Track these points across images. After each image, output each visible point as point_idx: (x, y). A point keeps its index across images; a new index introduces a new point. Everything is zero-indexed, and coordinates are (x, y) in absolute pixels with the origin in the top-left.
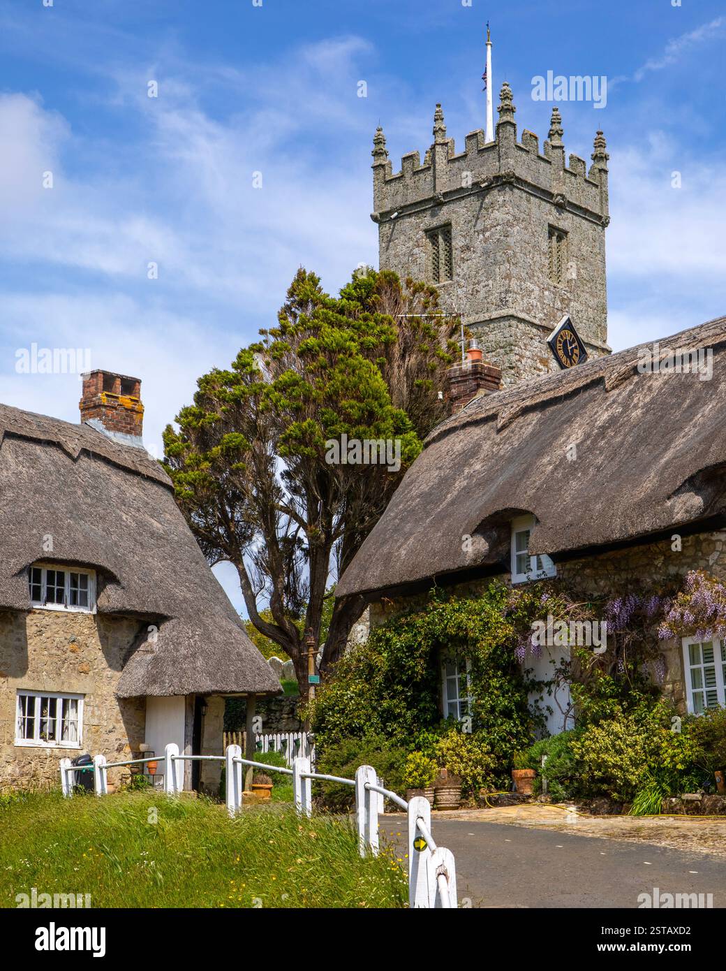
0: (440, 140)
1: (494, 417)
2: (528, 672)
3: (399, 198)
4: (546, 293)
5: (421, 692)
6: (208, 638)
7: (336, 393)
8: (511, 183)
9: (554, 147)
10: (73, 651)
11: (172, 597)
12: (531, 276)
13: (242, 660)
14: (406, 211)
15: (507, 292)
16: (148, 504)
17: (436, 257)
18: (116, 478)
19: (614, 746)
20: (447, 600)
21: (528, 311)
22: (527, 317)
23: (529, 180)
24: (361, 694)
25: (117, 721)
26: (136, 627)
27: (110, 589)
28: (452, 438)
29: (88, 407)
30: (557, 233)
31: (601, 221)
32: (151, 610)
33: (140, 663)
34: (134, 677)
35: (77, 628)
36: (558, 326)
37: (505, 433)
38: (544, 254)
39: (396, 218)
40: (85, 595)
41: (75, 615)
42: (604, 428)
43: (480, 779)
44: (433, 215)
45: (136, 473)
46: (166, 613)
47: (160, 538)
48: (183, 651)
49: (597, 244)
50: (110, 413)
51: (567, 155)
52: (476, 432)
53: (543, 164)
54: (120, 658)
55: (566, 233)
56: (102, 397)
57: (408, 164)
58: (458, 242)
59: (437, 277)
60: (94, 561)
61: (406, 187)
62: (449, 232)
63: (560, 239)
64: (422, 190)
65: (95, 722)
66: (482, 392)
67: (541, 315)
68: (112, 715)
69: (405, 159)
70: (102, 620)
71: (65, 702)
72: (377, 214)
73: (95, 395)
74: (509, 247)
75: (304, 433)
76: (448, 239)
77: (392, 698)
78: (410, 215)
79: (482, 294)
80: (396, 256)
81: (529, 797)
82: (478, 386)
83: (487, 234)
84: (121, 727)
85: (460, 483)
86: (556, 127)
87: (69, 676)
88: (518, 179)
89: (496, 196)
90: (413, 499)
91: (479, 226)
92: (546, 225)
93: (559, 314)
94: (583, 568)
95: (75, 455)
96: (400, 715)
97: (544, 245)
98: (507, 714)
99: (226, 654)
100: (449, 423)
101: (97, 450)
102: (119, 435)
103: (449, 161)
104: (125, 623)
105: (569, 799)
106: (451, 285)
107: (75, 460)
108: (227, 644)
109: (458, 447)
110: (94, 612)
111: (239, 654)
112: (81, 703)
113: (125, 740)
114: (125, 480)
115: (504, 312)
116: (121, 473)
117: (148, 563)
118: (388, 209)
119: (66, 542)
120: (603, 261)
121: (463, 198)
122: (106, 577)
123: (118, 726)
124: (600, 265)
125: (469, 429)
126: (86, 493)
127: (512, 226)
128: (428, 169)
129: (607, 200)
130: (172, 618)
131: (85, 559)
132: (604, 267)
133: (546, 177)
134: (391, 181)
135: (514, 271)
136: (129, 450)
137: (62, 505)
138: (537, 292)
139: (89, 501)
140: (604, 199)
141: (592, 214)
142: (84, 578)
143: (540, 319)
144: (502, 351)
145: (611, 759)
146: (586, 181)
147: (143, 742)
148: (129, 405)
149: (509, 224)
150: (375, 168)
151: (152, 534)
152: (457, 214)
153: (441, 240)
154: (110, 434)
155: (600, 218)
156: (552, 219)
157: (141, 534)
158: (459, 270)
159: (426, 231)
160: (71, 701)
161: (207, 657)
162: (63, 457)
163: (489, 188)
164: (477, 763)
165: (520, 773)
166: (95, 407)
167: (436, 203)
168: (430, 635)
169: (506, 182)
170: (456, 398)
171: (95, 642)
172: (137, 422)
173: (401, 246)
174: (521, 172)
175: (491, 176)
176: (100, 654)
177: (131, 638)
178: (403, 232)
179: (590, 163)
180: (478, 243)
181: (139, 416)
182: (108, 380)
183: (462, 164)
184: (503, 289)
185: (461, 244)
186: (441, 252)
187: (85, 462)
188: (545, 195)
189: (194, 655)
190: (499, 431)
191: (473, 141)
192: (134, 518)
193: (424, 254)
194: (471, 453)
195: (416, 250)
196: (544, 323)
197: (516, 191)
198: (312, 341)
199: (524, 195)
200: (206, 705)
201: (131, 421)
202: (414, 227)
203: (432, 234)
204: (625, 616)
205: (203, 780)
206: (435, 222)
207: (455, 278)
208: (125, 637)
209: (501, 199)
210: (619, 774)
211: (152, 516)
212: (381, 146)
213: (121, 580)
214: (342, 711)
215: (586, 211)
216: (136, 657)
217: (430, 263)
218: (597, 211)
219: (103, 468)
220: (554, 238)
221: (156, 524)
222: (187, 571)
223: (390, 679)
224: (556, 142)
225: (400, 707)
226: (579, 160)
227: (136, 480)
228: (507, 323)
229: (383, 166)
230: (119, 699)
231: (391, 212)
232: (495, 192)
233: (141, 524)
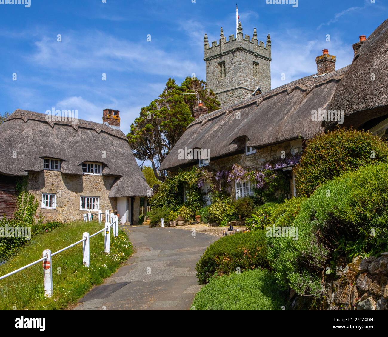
0: (222, 38)
1: (201, 122)
2: (203, 190)
3: (211, 54)
4: (252, 81)
5: (178, 196)
6: (133, 181)
7: (176, 113)
8: (241, 50)
9: (254, 39)
10: (96, 185)
11: (123, 170)
12: (247, 76)
13: (142, 187)
14: (213, 57)
15: (240, 80)
16: (119, 145)
17: (221, 71)
18: (111, 138)
19: (217, 209)
20: (182, 172)
21: (247, 86)
22: (246, 88)
23: (247, 49)
24: (163, 197)
25: (109, 204)
26: (114, 178)
27: (106, 169)
28: (192, 127)
29: (105, 119)
30: (255, 63)
31: (269, 60)
32: (117, 174)
33: (114, 188)
34: (113, 192)
35: (97, 179)
36: (256, 90)
37: (203, 126)
38: (252, 69)
39: (210, 59)
40: (99, 170)
41: (96, 176)
42: (222, 126)
43: (189, 218)
44: (220, 59)
45: (117, 137)
46: (121, 175)
47: (122, 154)
48: (126, 185)
49: (268, 66)
50: (110, 120)
51: (259, 41)
52: (198, 126)
53: (251, 44)
54: (109, 187)
55: (258, 63)
56: (108, 116)
57: (213, 44)
58: (227, 66)
59: (221, 76)
60: (101, 161)
61: (213, 51)
62: (225, 63)
63: (256, 65)
64: (217, 52)
65: (103, 204)
66: (202, 115)
67: (251, 87)
68: (108, 202)
69: (213, 43)
70: (104, 177)
71: (94, 199)
72: (205, 58)
73: (106, 115)
74: (241, 68)
75: (166, 124)
76: (224, 66)
77: (170, 197)
78: (214, 59)
79: (233, 81)
80: (210, 70)
81: (199, 222)
82: (201, 113)
83: (235, 64)
84: (110, 205)
85: (190, 140)
86: (255, 33)
87: (95, 192)
88: (243, 49)
89: (237, 53)
90: (179, 144)
91: (233, 62)
92: (252, 62)
93: (256, 86)
94: (215, 163)
95: (99, 132)
96: (172, 202)
97: (252, 67)
98: (196, 201)
99: (137, 186)
100: (192, 123)
101: (106, 131)
102: (113, 126)
103: (225, 43)
104: (111, 178)
105: (208, 223)
106: (225, 79)
107: (99, 134)
108: (138, 183)
109: (192, 130)
110: (102, 175)
111: (141, 186)
112: (99, 199)
113: (111, 209)
114: (113, 139)
115: (239, 86)
116: (112, 137)
117: (117, 161)
118: (208, 57)
119: (93, 156)
120: (270, 71)
121: (228, 54)
122: (105, 166)
123: (109, 205)
124: (269, 72)
125: (196, 125)
126: (101, 143)
127: (242, 62)
128: (219, 46)
129: (271, 54)
130: (123, 176)
131: (98, 161)
132: (270, 73)
133: (252, 48)
134: (209, 49)
135: (242, 75)
136: (115, 130)
137: (93, 146)
138: (249, 80)
139: (102, 145)
140: (270, 54)
141: (266, 58)
142: (99, 166)
143: (250, 88)
144: (239, 97)
145: (216, 212)
146: (264, 48)
147: (116, 209)
148: (116, 118)
149: (241, 61)
150: (204, 45)
151: (120, 153)
152: (227, 58)
153: (222, 66)
154: (110, 126)
155: (269, 59)
156: (254, 60)
157: (116, 154)
158: (227, 74)
159: (218, 63)
160: (95, 199)
161: (132, 186)
162: (95, 133)
163: (235, 51)
164: (188, 214)
165: (197, 216)
166: (106, 119)
167: (221, 55)
168: (179, 181)
169: (240, 49)
170: (196, 116)
171: (102, 183)
172: (118, 122)
173: (212, 68)
174: (244, 47)
175: (236, 48)
176: (104, 186)
177: (112, 182)
178: (212, 64)
179: (266, 43)
180: (232, 67)
181: (119, 121)
182: (110, 111)
183: (228, 44)
184: (239, 80)
185: (228, 67)
186: (223, 69)
187: (102, 134)
188: (252, 53)
189: (128, 186)
190: (202, 126)
191: (231, 38)
192: (115, 149)
193: (218, 70)
194: (195, 132)
195: (216, 69)
196: (251, 89)
197: (243, 52)
198: (170, 98)
199: (245, 53)
200: (134, 199)
201: (116, 122)
202: (215, 62)
203: (220, 64)
204: (221, 176)
205: (134, 219)
206: (221, 61)
207: (226, 76)
208: (110, 181)
209: (238, 54)
210: (217, 216)
211: (120, 148)
212: (206, 39)
213: (109, 167)
214: (157, 201)
215: (264, 57)
216: (114, 187)
217: (220, 72)
218: (268, 57)
219: (107, 136)
220: (255, 65)
221: (121, 150)
222: (129, 163)
223: (170, 192)
224: (255, 38)
225: (173, 200)
226: (262, 43)
227: (117, 138)
228: (240, 89)
229: (207, 45)
230: (109, 198)
231: (209, 58)
232: (237, 52)
233: (116, 151)
